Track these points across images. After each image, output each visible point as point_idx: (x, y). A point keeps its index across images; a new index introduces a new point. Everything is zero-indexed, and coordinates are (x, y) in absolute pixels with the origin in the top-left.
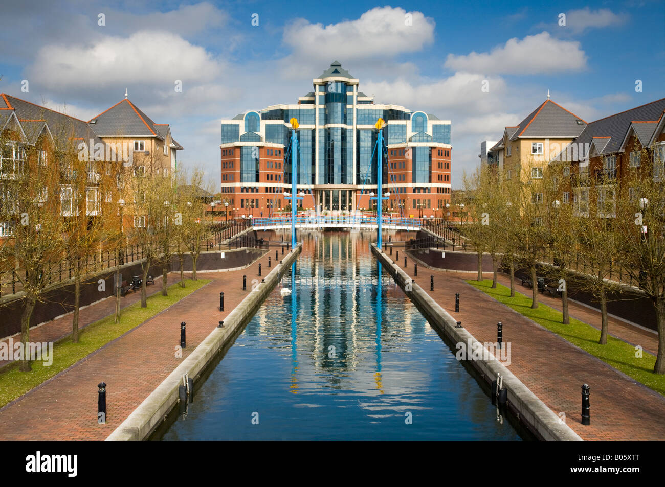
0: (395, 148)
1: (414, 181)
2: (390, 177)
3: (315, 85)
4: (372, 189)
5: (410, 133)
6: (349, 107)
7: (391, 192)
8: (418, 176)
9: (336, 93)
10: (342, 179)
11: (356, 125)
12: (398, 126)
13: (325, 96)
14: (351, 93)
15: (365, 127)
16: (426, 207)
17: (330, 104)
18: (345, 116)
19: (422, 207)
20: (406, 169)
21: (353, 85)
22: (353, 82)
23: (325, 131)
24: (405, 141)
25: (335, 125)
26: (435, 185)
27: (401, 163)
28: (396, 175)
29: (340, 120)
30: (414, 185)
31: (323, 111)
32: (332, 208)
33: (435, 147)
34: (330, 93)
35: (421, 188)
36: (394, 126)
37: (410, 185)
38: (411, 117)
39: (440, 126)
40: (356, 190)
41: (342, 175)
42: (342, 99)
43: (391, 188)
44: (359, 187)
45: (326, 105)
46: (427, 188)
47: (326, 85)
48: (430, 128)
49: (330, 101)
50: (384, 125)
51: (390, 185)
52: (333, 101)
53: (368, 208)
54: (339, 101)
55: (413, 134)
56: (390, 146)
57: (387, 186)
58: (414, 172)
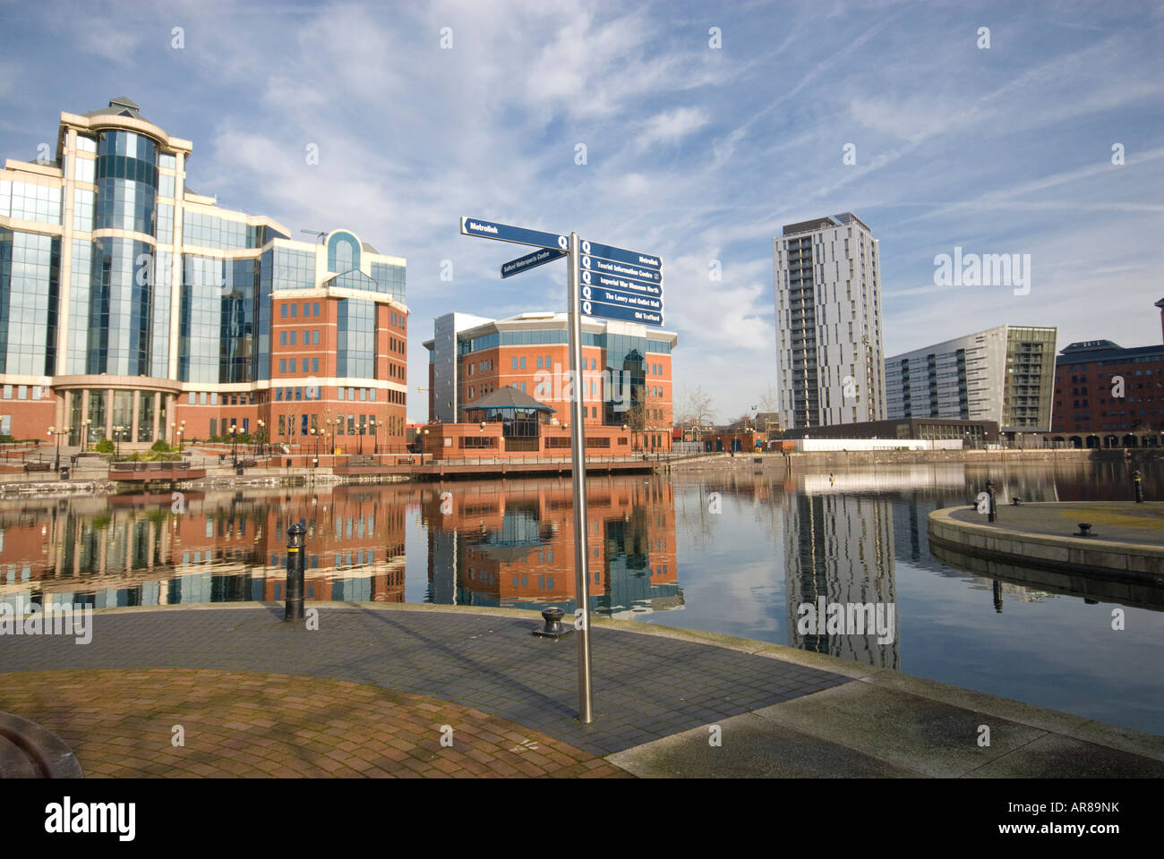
0: (293, 300)
1: (342, 372)
2: (276, 365)
3: (65, 129)
4: (219, 394)
5: (323, 274)
6: (163, 200)
7: (279, 398)
8: (350, 363)
9: (130, 159)
10: (142, 364)
11: (182, 245)
12: (297, 253)
13: (97, 161)
14: (170, 170)
15: (208, 252)
16: (367, 431)
17: (112, 183)
18: (153, 215)
19: (357, 432)
20: (322, 345)
21: (174, 155)
22: (173, 142)
23: (94, 245)
24: (314, 287)
25: (126, 233)
26: (385, 384)
27: (308, 332)
28: (293, 359)
29: (141, 223)
30: (341, 382)
31: (88, 198)
32: (109, 437)
33: (386, 305)
34: (112, 157)
35: (357, 389)
36: (288, 252)
37: (332, 382)
38: (328, 238)
39: (386, 266)
40: (178, 394)
41: (142, 355)
42: (147, 176)
43: (280, 390)
44: (185, 387)
45: (96, 183)
46: (368, 389)
47: (103, 136)
48: (366, 269)
49: (111, 174)
50: (255, 253)
51: (277, 383)
52: (121, 176)
53: (207, 437)
54: (139, 179)
55: (331, 275)
56: (278, 294)
57: (270, 384)
58: (342, 355)
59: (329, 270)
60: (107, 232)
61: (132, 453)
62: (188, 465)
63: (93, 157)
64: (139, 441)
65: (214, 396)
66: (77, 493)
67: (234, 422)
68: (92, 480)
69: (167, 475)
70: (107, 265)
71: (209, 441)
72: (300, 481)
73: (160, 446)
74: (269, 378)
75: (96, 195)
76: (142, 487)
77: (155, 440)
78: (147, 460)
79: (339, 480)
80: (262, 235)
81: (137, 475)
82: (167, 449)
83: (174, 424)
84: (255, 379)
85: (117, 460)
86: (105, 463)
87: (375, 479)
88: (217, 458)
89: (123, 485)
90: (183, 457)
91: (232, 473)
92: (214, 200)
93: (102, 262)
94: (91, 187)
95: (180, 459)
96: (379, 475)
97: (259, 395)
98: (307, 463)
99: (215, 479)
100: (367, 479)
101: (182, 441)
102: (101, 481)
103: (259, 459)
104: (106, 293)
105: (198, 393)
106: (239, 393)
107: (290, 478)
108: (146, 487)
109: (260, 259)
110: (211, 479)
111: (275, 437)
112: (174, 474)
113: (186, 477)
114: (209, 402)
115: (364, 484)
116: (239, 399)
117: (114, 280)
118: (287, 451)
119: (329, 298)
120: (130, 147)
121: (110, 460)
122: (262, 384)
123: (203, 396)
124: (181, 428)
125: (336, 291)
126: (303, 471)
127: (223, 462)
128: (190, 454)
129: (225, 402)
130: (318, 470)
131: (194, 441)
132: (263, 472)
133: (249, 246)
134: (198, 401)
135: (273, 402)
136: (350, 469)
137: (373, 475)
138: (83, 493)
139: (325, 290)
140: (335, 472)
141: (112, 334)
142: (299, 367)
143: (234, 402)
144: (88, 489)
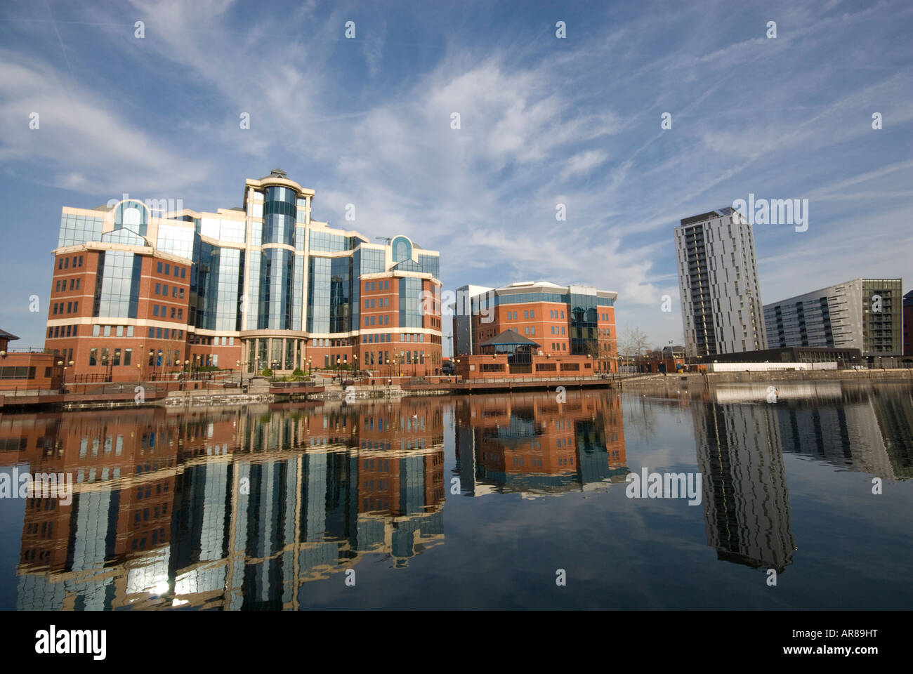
0: (373, 280)
1: (402, 324)
2: (363, 321)
3: (248, 189)
4: (330, 339)
5: (389, 263)
6: (299, 225)
7: (365, 341)
8: (408, 317)
9: (281, 202)
10: (287, 324)
11: (309, 251)
12: (374, 251)
13: (264, 205)
14: (303, 207)
15: (322, 254)
16: (419, 361)
17: (272, 216)
18: (293, 235)
19: (413, 362)
20: (390, 307)
21: (305, 198)
22: (305, 191)
23: (262, 253)
24: (384, 271)
25: (279, 245)
26: (428, 331)
27: (381, 299)
28: (373, 317)
29: (287, 239)
30: (402, 330)
31: (259, 226)
32: (269, 367)
33: (428, 280)
34: (272, 202)
35: (412, 334)
36: (369, 251)
37: (397, 330)
38: (392, 242)
39: (428, 257)
40: (307, 340)
41: (287, 317)
42: (291, 211)
43: (365, 336)
44: (311, 336)
45: (264, 218)
46: (418, 334)
47: (267, 190)
48: (415, 258)
49: (272, 212)
50: (349, 253)
51: (364, 332)
52: (277, 212)
53: (324, 367)
54: (286, 214)
55: (395, 263)
56: (364, 277)
57: (359, 332)
58: (403, 312)
59: (393, 261)
60: (269, 246)
61: (282, 376)
62: (314, 384)
63: (262, 203)
64: (286, 369)
65: (327, 341)
66: (252, 402)
67: (338, 357)
68: (260, 394)
69: (302, 390)
70: (269, 265)
71: (325, 369)
72: (381, 394)
73: (298, 372)
74: (359, 329)
75: (263, 225)
76: (288, 398)
77: (295, 369)
78: (290, 380)
79: (405, 393)
80: (354, 242)
81: (286, 391)
82: (301, 374)
83: (305, 359)
84: (350, 330)
85: (273, 381)
86: (267, 383)
87: (427, 393)
88: (331, 379)
89: (278, 397)
90: (312, 379)
91: (340, 389)
92: (326, 224)
93: (266, 264)
94: (261, 220)
95: (310, 380)
96: (430, 390)
97: (354, 340)
98: (384, 382)
99: (330, 393)
100: (422, 393)
101: (310, 369)
102: (265, 394)
103: (355, 380)
104: (268, 281)
105: (318, 339)
106: (341, 339)
107: (375, 392)
108: (291, 397)
109: (352, 256)
110: (328, 393)
111: (363, 366)
112: (308, 389)
113: (313, 391)
114: (324, 345)
115: (420, 396)
116: (341, 343)
117: (272, 273)
118: (371, 375)
119: (394, 277)
120: (282, 196)
121: (270, 381)
122: (355, 333)
123: (321, 341)
124: (310, 361)
125: (398, 273)
126: (383, 388)
127: (334, 382)
128: (314, 377)
129: (333, 345)
130: (392, 387)
131: (316, 369)
132: (359, 388)
133: (346, 249)
134: (318, 345)
135: (361, 344)
136: (412, 386)
137: (426, 390)
138: (255, 401)
139: (391, 273)
140: (402, 389)
141: (271, 304)
142: (377, 322)
143: (338, 345)
144: (258, 399)
